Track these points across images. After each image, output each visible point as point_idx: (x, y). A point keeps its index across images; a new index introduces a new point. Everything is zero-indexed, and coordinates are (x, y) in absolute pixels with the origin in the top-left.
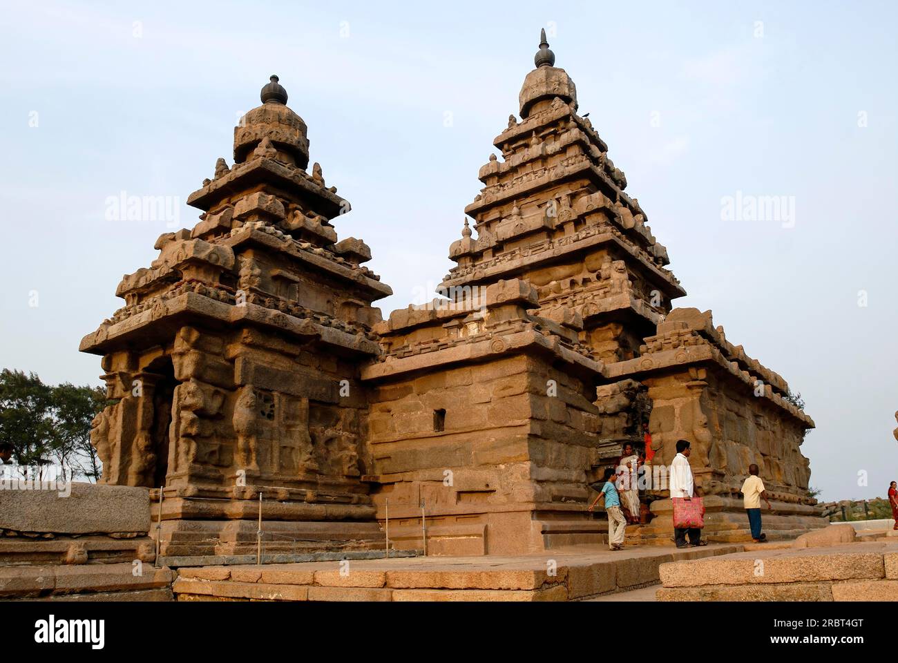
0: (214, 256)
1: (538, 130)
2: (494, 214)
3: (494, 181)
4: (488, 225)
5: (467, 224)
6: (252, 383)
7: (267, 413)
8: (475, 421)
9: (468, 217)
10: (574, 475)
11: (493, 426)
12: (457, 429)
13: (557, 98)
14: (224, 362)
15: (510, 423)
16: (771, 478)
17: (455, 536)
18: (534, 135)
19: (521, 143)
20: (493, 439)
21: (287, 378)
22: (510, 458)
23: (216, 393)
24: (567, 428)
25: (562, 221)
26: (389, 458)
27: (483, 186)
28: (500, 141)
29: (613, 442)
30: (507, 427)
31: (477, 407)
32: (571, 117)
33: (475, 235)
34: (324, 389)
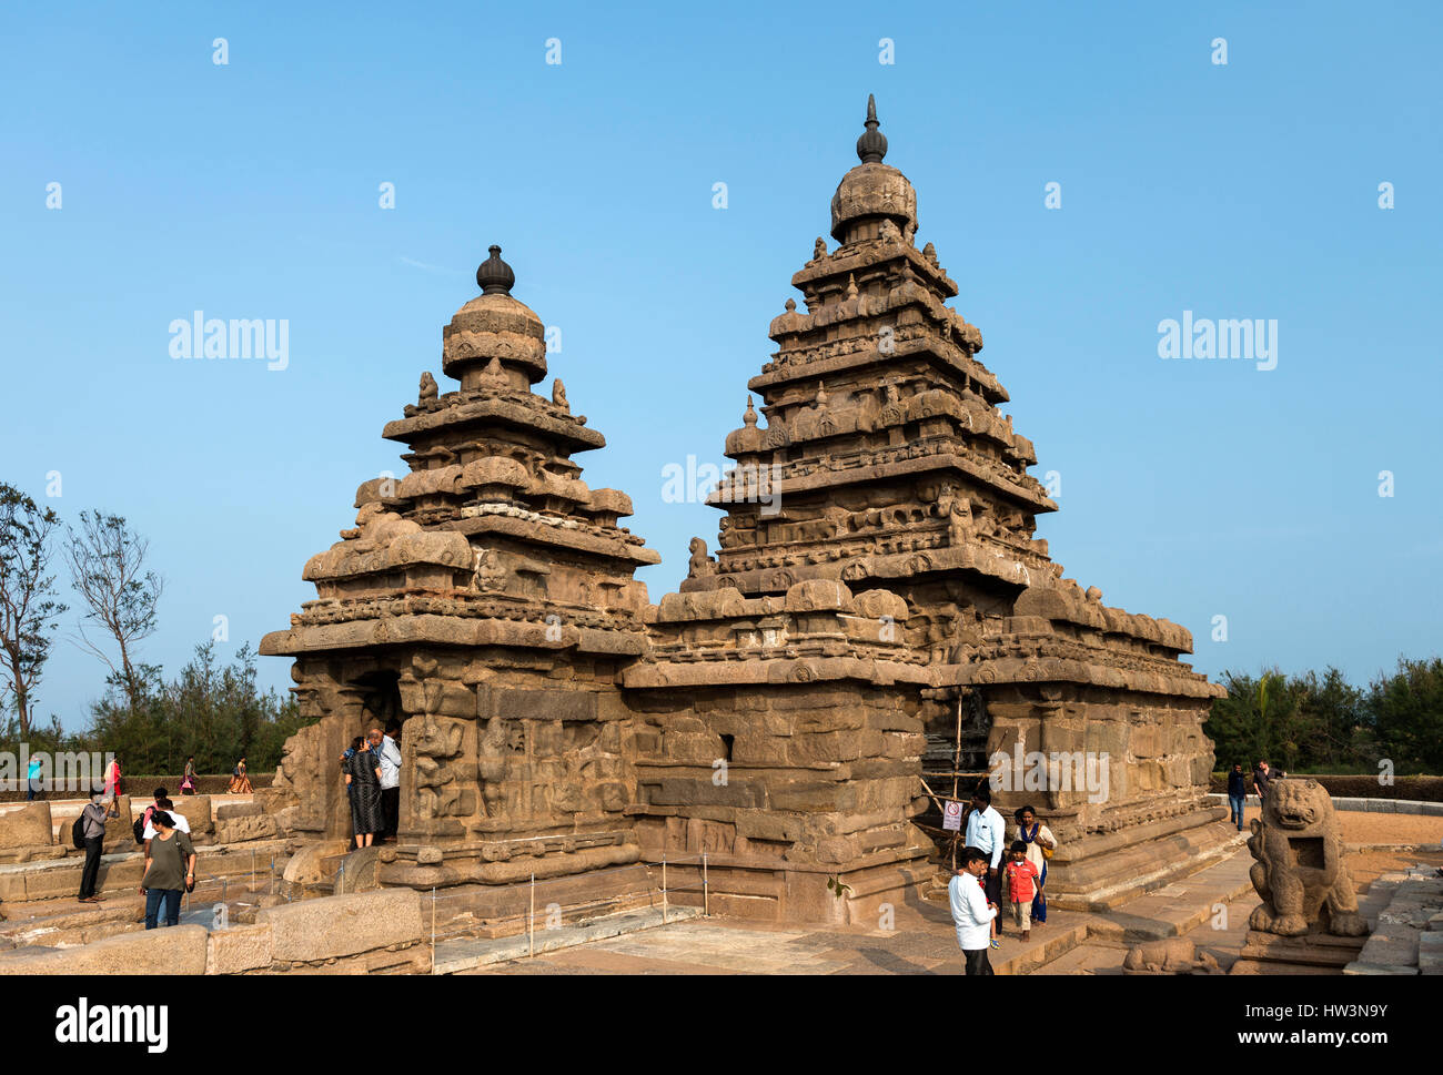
0: (448, 556)
1: (858, 272)
2: (792, 396)
3: (793, 345)
4: (781, 411)
5: (751, 406)
6: (499, 715)
7: (514, 746)
8: (771, 757)
9: (753, 394)
10: (890, 815)
11: (793, 765)
12: (749, 763)
13: (888, 222)
14: (463, 688)
15: (814, 765)
16: (1150, 787)
17: (745, 894)
18: (852, 280)
19: (834, 287)
20: (792, 781)
21: (536, 699)
22: (812, 807)
23: (455, 725)
24: (882, 759)
25: (886, 424)
26: (660, 785)
27: (776, 347)
28: (802, 281)
29: (941, 738)
30: (810, 769)
31: (773, 739)
32: (907, 261)
33: (763, 423)
34: (580, 705)
